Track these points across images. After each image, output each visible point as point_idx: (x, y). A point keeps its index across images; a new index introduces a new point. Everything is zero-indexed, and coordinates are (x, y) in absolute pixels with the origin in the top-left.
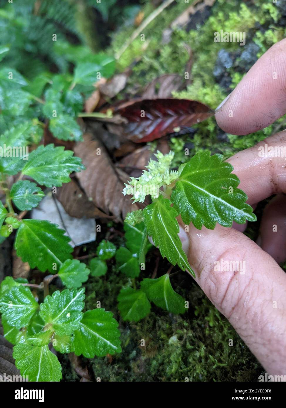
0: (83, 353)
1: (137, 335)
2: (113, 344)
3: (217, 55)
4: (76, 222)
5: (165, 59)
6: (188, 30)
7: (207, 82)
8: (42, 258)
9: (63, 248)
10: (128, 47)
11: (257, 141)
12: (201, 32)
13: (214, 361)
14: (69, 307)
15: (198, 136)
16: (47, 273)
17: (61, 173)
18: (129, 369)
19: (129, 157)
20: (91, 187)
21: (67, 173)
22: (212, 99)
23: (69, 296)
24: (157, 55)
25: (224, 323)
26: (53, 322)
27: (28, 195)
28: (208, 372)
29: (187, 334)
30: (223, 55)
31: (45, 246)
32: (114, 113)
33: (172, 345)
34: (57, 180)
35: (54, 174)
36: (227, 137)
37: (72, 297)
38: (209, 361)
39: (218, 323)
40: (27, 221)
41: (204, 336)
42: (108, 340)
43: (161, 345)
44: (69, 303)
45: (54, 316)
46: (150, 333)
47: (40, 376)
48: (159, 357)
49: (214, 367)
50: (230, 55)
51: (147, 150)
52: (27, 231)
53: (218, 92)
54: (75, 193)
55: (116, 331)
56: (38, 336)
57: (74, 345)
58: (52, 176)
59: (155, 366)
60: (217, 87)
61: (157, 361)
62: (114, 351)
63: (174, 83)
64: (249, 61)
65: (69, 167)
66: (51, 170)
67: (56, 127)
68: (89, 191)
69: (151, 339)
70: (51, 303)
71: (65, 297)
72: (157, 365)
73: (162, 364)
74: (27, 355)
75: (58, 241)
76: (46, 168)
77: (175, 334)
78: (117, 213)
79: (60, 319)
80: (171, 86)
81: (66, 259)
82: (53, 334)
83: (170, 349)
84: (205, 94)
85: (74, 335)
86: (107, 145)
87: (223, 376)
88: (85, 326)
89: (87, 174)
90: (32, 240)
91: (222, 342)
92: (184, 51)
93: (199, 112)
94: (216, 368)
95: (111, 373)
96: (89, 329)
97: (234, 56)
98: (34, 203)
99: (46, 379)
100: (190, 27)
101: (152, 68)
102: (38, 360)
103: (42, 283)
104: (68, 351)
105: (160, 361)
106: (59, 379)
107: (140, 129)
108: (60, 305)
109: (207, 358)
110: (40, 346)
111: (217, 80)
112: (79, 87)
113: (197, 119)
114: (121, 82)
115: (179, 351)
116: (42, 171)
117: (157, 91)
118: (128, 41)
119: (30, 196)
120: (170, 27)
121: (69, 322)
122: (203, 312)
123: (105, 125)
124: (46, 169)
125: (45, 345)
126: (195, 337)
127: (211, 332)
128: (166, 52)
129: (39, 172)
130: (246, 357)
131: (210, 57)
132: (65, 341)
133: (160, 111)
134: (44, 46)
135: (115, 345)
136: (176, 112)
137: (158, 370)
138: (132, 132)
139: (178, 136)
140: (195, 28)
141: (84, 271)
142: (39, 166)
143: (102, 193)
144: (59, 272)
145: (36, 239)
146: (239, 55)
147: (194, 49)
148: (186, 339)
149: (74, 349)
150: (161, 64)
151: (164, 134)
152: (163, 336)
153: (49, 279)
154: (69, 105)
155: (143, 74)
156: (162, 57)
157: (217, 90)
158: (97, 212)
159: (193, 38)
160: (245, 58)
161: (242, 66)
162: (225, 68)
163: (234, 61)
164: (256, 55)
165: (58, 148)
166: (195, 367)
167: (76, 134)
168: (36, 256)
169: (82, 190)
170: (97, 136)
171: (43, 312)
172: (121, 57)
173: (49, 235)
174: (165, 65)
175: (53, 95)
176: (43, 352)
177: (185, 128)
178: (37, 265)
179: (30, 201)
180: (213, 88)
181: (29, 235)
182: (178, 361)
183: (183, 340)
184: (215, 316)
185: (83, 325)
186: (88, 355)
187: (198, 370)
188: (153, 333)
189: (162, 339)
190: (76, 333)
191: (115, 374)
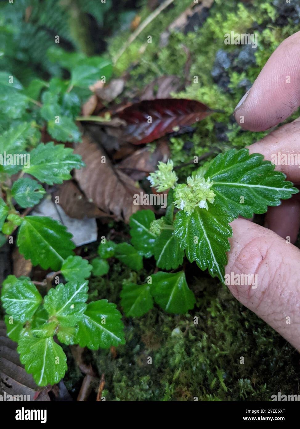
0: (87, 345)
1: (140, 330)
2: (116, 336)
3: (215, 55)
4: (77, 224)
5: (163, 61)
6: (186, 33)
7: (205, 82)
8: (44, 255)
9: (65, 245)
10: (125, 51)
11: (256, 138)
12: (199, 34)
13: (216, 349)
14: (72, 299)
15: (197, 136)
16: (50, 271)
17: (61, 171)
18: (133, 363)
19: (128, 159)
20: (91, 189)
21: (68, 171)
22: (211, 98)
23: (73, 288)
24: (155, 58)
25: (225, 313)
26: (58, 314)
27: (29, 193)
28: (211, 361)
29: (189, 325)
30: (222, 55)
31: (46, 242)
32: (113, 117)
33: (175, 337)
34: (58, 178)
35: (55, 171)
36: (226, 136)
37: (76, 290)
38: (211, 350)
39: (220, 313)
40: (30, 218)
41: (206, 327)
42: (111, 332)
43: (164, 339)
44: (72, 295)
45: (57, 309)
46: (153, 327)
47: (45, 370)
48: (163, 350)
49: (216, 355)
50: (228, 55)
51: (146, 151)
52: (29, 227)
53: (217, 92)
54: (75, 195)
55: (119, 323)
56: (43, 328)
57: (78, 336)
58: (53, 173)
59: (159, 359)
60: (215, 87)
61: (161, 354)
62: (118, 343)
63: (173, 84)
64: (247, 61)
65: (69, 164)
66: (51, 168)
67: (54, 129)
68: (89, 194)
69: (154, 333)
70: (54, 296)
71: (68, 290)
72: (161, 358)
73: (166, 356)
74: (32, 348)
75: (60, 237)
76: (47, 165)
77: (177, 327)
78: (117, 212)
79: (64, 311)
80: (170, 88)
81: (69, 256)
82: (58, 325)
83: (173, 341)
84: (203, 94)
85: (78, 327)
86: (106, 147)
87: (226, 364)
88: (89, 318)
89: (86, 176)
90: (33, 237)
91: (224, 332)
92: (182, 53)
93: (198, 111)
94: (219, 356)
95: (115, 367)
96: (93, 321)
97: (232, 57)
98: (35, 200)
99: (51, 372)
100: (188, 29)
101: (149, 71)
102: (43, 354)
103: (45, 280)
104: (72, 343)
105: (164, 354)
106: (64, 370)
107: (139, 131)
108: (64, 298)
109: (209, 348)
110: (45, 338)
111: (216, 80)
112: (76, 90)
113: (196, 118)
114: (118, 86)
115: (182, 342)
116: (42, 169)
117: (155, 93)
118: (125, 44)
119: (31, 194)
120: (167, 30)
121: (73, 313)
122: (205, 304)
123: (103, 128)
124: (47, 167)
125: (49, 337)
126: (198, 328)
127: (213, 323)
128: (164, 55)
129: (40, 170)
130: (247, 345)
131: (209, 58)
132: (69, 333)
133: (159, 111)
134: (36, 55)
135: (118, 337)
136: (175, 112)
137: (162, 363)
138: (131, 134)
139: (177, 136)
140: (193, 30)
141: (87, 267)
142: (39, 164)
143: (102, 194)
144: (62, 269)
145: (38, 236)
146: (236, 56)
147: (192, 50)
148: (188, 330)
149: (78, 341)
150: (160, 67)
151: (163, 134)
152: (166, 329)
153: (51, 276)
154: (66, 108)
155: (141, 77)
156: (160, 60)
157: (216, 90)
158: (97, 213)
159: (191, 40)
160: (243, 58)
161: (240, 66)
162: (223, 68)
163: (232, 61)
164: (253, 55)
165: (58, 146)
166: (198, 357)
167: (75, 135)
168: (38, 254)
169: (82, 192)
170: (96, 139)
171: (47, 304)
172: (118, 61)
173: (51, 232)
174: (164, 69)
175: (50, 98)
176: (48, 344)
177: (184, 128)
178: (40, 262)
179: (31, 198)
180: (211, 88)
181: (31, 232)
182: (181, 352)
183: (186, 331)
184: (217, 307)
185: (87, 316)
186: (93, 347)
187: (201, 359)
188: (156, 327)
189: (165, 332)
190: (80, 325)
191: (119, 367)
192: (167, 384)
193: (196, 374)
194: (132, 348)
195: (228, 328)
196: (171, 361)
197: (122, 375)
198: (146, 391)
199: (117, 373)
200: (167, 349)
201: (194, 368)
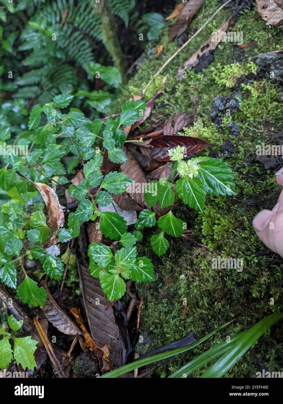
0: (135, 280)
1: (162, 275)
2: (150, 277)
4: (125, 212)
7: (207, 121)
8: (111, 232)
9: (123, 227)
10: (152, 82)
12: (205, 75)
13: (204, 286)
14: (129, 256)
16: (114, 240)
17: (121, 187)
18: (159, 293)
21: (124, 187)
22: (209, 134)
24: (174, 90)
26: (121, 263)
27: (105, 199)
28: (201, 292)
29: (189, 273)
31: (113, 225)
32: (144, 139)
33: (182, 279)
34: (119, 191)
37: (130, 251)
38: (201, 287)
41: (199, 275)
42: (148, 274)
43: (176, 280)
44: (128, 254)
45: (121, 260)
47: (114, 292)
48: (175, 286)
50: (223, 99)
51: (167, 166)
55: (152, 270)
56: (114, 269)
57: (131, 275)
58: (117, 188)
60: (213, 124)
62: (151, 280)
64: (234, 106)
65: (125, 183)
66: (116, 185)
67: (111, 155)
68: (132, 194)
69: (170, 277)
70: (120, 254)
71: (127, 251)
72: (174, 291)
74: (108, 280)
75: (120, 223)
77: (183, 274)
79: (125, 261)
80: (183, 122)
81: (124, 233)
82: (121, 269)
83: (181, 281)
86: (142, 164)
90: (107, 222)
93: (200, 144)
94: (205, 290)
95: (149, 294)
96: (139, 267)
97: (225, 101)
98: (108, 203)
99: (117, 293)
100: (198, 67)
102: (113, 283)
103: (112, 245)
104: (128, 278)
105: (175, 289)
106: (124, 292)
107: (162, 153)
108: (125, 255)
110: (115, 274)
111: (213, 120)
113: (198, 148)
114: (147, 111)
115: (185, 282)
120: (183, 66)
121: (129, 263)
122: (199, 262)
123: (138, 148)
124: (114, 185)
125: (117, 274)
126: (194, 275)
127: (203, 273)
129: (110, 187)
132: (127, 273)
136: (185, 143)
137: (174, 294)
138: (157, 154)
139: (186, 159)
141: (134, 239)
142: (110, 183)
143: (140, 195)
144: (121, 240)
145: (109, 222)
148: (189, 276)
149: (131, 277)
153: (115, 243)
155: (163, 106)
158: (138, 207)
160: (232, 104)
162: (219, 110)
163: (225, 104)
165: (119, 173)
167: (124, 159)
168: (109, 231)
169: (128, 194)
170: (135, 157)
171: (116, 258)
172: (146, 91)
173: (116, 220)
175: (108, 133)
176: (116, 278)
177: (191, 155)
178: (109, 236)
179: (106, 202)
181: (106, 220)
182: (185, 287)
183: (187, 276)
185: (135, 265)
186: (138, 281)
187: (195, 291)
188: (171, 274)
189: (176, 276)
190: (132, 269)
191: (151, 294)
192: (177, 303)
193: (193, 300)
194: (158, 285)
195: (211, 276)
196: (179, 292)
197: (152, 299)
198: (166, 307)
199: (150, 298)
200: (177, 286)
201: (191, 296)
